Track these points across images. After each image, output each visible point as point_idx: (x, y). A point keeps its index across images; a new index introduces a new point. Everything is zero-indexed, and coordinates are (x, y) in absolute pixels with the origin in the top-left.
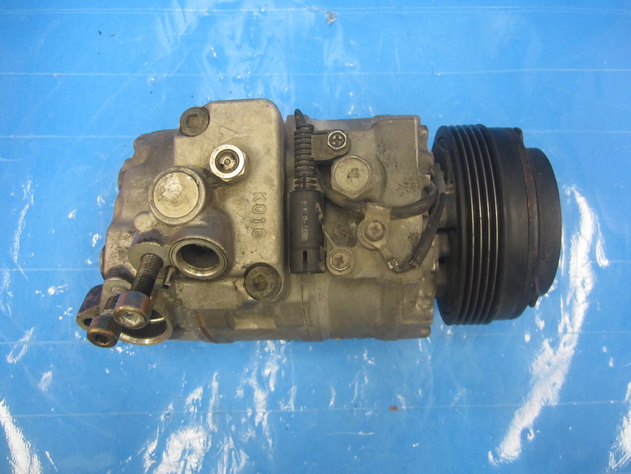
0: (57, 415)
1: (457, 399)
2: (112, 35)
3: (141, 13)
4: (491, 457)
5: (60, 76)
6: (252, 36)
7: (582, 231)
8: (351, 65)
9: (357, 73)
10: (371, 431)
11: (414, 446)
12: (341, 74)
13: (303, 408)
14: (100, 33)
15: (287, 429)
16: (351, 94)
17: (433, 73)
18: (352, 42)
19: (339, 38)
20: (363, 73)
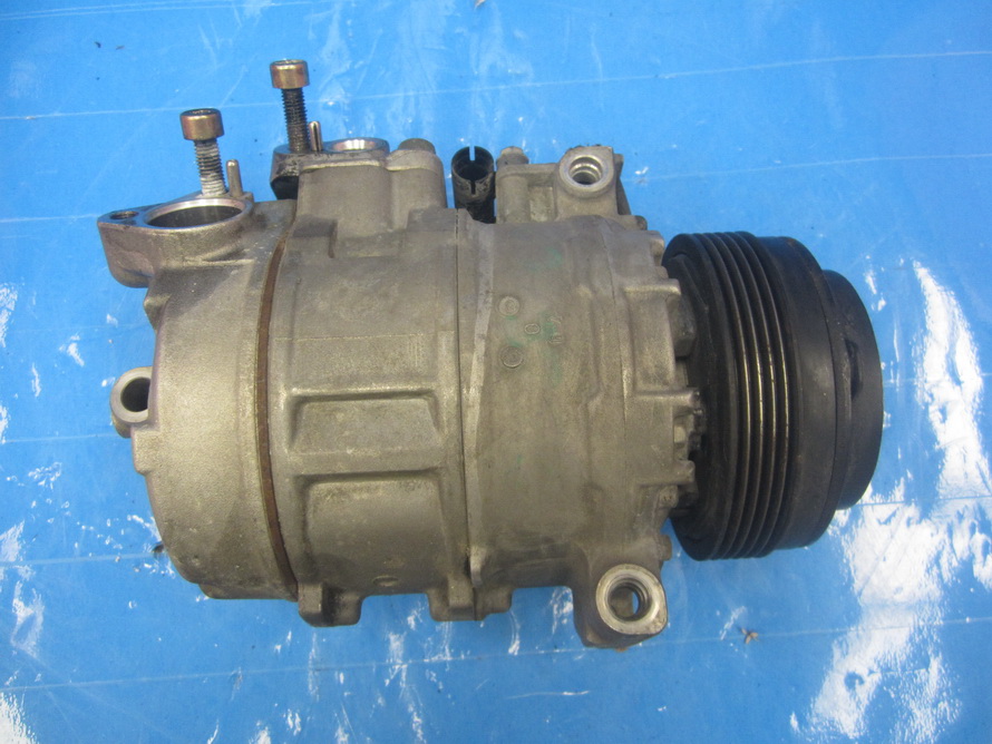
0: (47, 686)
1: (728, 625)
2: (119, 48)
3: (166, 8)
4: (794, 722)
5: (36, 119)
6: (350, 34)
7: (930, 325)
8: (519, 72)
9: (528, 84)
10: (584, 689)
11: (660, 710)
12: (502, 87)
13: (465, 655)
14: (99, 45)
15: (439, 691)
16: (521, 119)
17: (657, 76)
18: (519, 34)
19: (497, 29)
20: (538, 85)
